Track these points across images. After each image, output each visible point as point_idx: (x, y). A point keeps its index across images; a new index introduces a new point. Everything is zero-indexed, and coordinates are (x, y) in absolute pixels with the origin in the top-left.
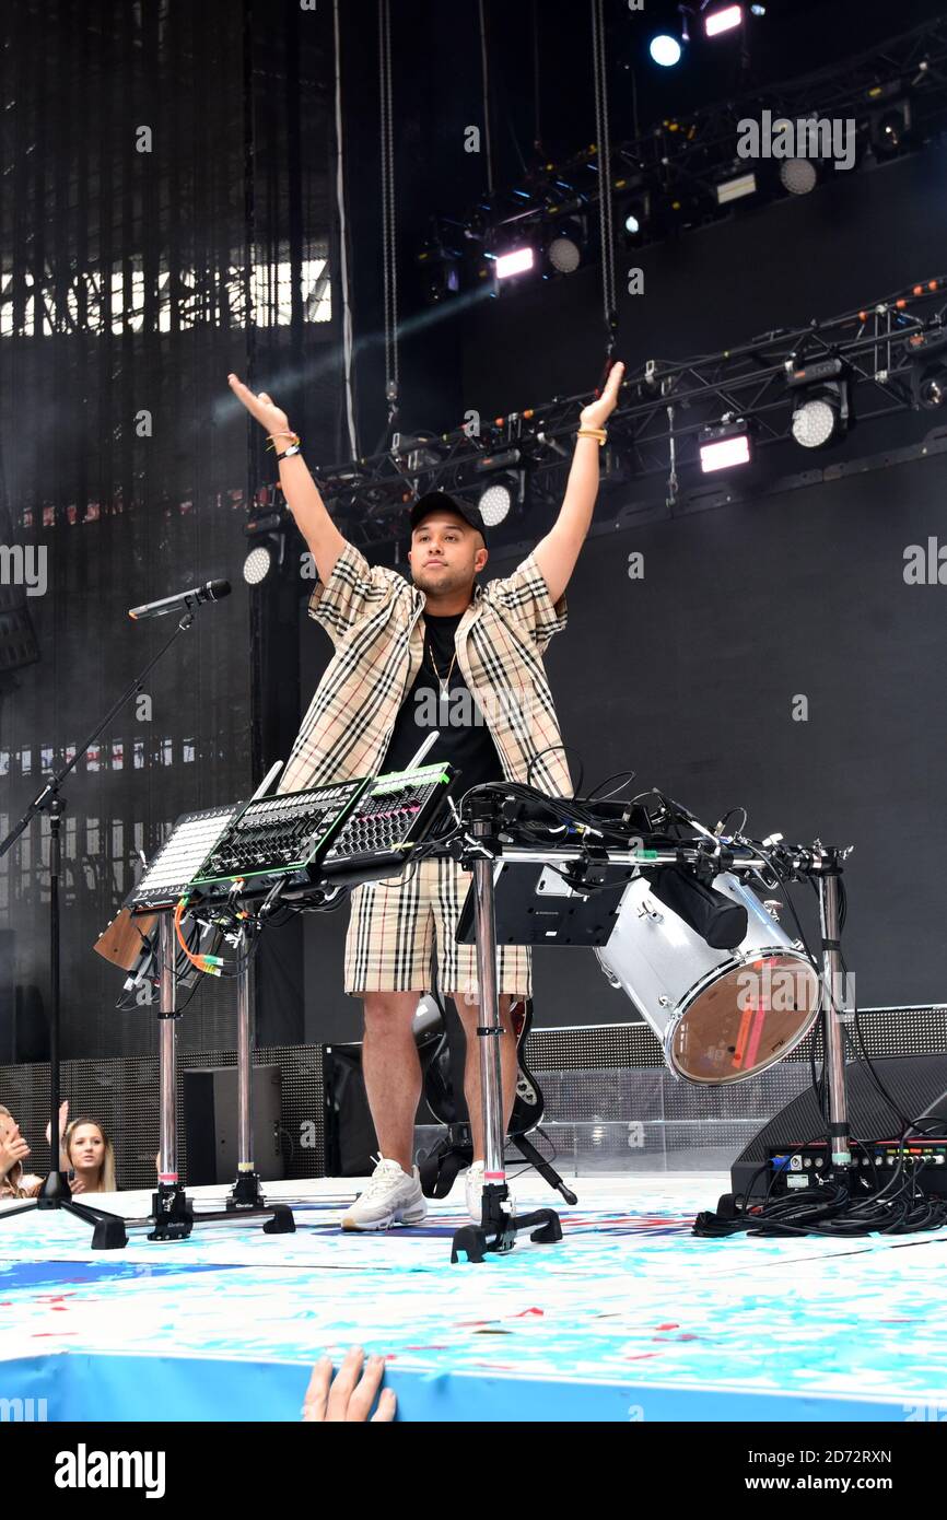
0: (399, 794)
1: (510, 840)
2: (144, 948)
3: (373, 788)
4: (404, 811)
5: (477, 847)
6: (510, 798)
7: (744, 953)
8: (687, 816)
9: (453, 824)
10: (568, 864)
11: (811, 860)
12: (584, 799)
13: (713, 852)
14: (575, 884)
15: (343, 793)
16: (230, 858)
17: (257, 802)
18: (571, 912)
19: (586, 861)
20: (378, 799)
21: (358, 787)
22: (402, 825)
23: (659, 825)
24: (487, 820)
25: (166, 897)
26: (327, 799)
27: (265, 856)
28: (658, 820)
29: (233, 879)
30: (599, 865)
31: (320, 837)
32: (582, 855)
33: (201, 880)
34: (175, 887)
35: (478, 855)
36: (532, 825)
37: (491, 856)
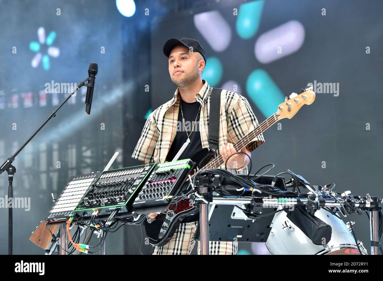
0: (168, 173)
1: (218, 194)
2: (53, 239)
3: (157, 169)
4: (169, 181)
5: (200, 198)
6: (217, 176)
7: (330, 246)
8: (304, 182)
9: (191, 187)
10: (245, 205)
11: (365, 203)
12: (253, 175)
13: (314, 200)
14: (248, 215)
15: (144, 171)
16: (93, 199)
17: (105, 173)
18: (249, 226)
19: (253, 204)
20: (158, 174)
21: (151, 168)
22: (168, 188)
23: (290, 187)
24: (206, 186)
25: (63, 216)
26: (137, 173)
27: (108, 199)
28: (290, 184)
29: (94, 209)
30: (259, 206)
31: (133, 191)
32: (252, 201)
33: (79, 210)
34: (68, 212)
35: (201, 202)
36: (229, 188)
37: (207, 202)
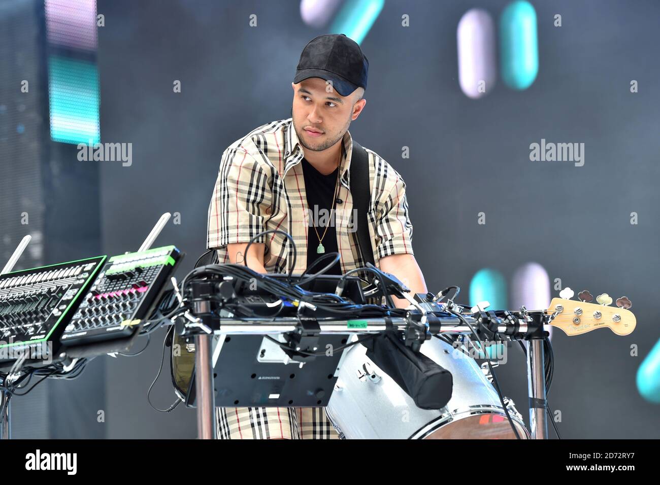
0: (130, 275)
1: (231, 315)
3: (108, 267)
4: (134, 291)
5: (195, 322)
6: (228, 278)
7: (451, 411)
9: (176, 302)
10: (285, 334)
11: (517, 325)
13: (419, 320)
14: (291, 353)
15: (82, 272)
17: (5, 277)
18: (292, 376)
19: (300, 332)
20: (111, 278)
21: (96, 266)
22: (131, 304)
23: (372, 296)
24: (206, 299)
26: (68, 277)
27: (11, 330)
28: (373, 291)
30: (312, 335)
31: (60, 313)
32: (298, 325)
35: (196, 331)
36: (252, 301)
37: (208, 331)
